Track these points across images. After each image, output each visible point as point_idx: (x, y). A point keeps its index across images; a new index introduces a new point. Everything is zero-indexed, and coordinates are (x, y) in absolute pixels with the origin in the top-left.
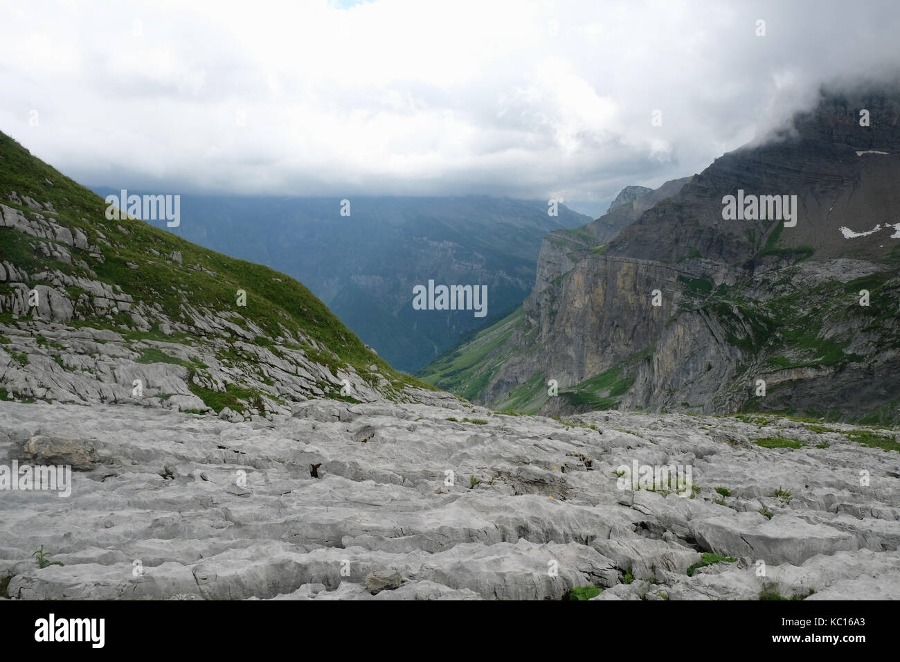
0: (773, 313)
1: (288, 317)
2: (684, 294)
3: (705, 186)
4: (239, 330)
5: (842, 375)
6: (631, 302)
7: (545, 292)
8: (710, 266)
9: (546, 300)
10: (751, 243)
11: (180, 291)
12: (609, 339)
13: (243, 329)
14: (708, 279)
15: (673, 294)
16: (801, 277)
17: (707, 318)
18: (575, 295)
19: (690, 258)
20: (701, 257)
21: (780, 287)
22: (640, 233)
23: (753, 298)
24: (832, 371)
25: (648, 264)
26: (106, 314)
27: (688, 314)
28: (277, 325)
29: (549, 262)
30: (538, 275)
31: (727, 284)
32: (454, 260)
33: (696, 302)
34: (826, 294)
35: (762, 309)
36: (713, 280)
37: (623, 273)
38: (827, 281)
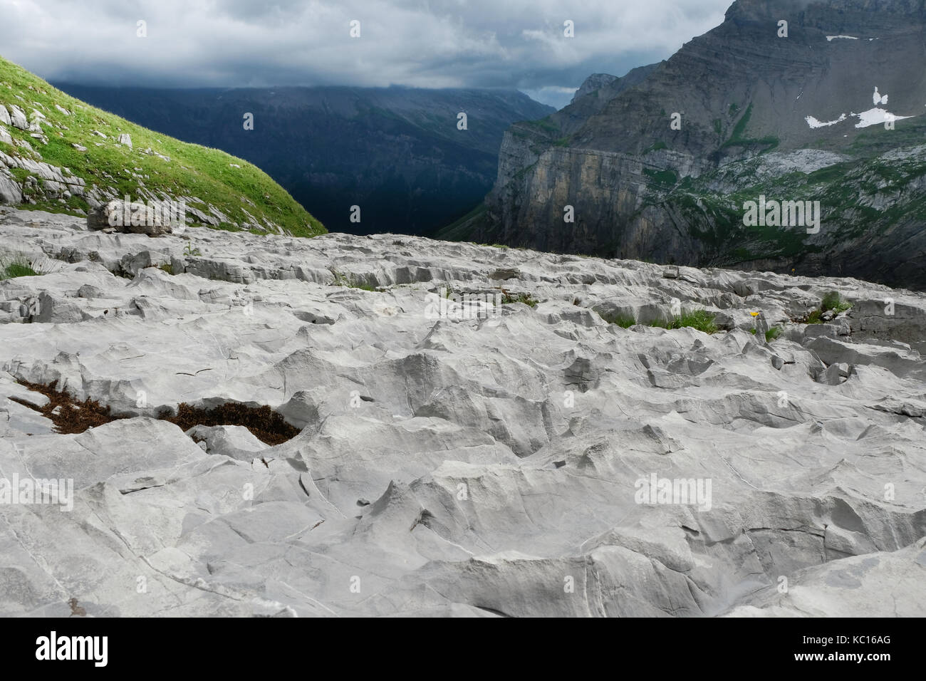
0: (736, 205)
1: (252, 203)
2: (648, 187)
3: (672, 73)
4: (203, 216)
5: (800, 266)
6: (595, 196)
7: (507, 187)
8: (675, 158)
9: (509, 195)
10: (717, 134)
11: (134, 175)
12: (573, 234)
13: (205, 213)
14: (674, 172)
15: (638, 187)
16: (765, 168)
17: (671, 211)
18: (538, 190)
19: (655, 150)
20: (667, 148)
21: (744, 179)
22: (606, 124)
23: (717, 190)
24: (791, 262)
25: (612, 157)
26: (58, 198)
27: (652, 207)
28: (241, 211)
29: (511, 156)
30: (500, 170)
31: (692, 176)
32: (412, 155)
33: (660, 196)
34: (789, 185)
35: (726, 201)
36: (677, 172)
37: (587, 166)
38: (791, 172)
